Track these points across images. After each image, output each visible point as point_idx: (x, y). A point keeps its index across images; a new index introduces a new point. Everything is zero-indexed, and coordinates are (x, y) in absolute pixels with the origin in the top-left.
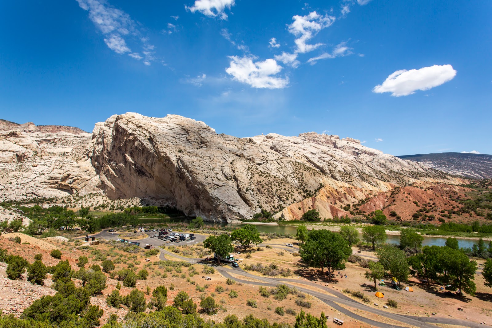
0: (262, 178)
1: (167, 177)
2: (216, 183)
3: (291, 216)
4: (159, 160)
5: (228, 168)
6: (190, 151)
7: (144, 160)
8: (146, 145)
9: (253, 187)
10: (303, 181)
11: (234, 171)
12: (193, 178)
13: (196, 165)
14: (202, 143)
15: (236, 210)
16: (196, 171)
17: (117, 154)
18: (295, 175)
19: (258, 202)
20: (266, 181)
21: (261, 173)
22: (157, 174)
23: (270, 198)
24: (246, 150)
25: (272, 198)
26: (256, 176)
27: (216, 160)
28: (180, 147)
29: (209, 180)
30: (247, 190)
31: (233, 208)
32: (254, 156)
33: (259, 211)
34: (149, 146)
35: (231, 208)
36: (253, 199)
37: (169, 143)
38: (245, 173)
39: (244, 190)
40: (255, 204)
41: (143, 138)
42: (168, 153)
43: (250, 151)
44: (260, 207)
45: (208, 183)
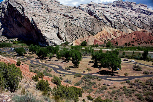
0: (71, 27)
1: (29, 28)
2: (46, 30)
3: (76, 44)
4: (25, 20)
5: (56, 22)
6: (40, 15)
7: (20, 20)
8: (20, 13)
9: (65, 31)
10: (93, 28)
11: (58, 24)
12: (37, 28)
13: (39, 22)
14: (48, 10)
15: (53, 41)
16: (38, 25)
17: (10, 17)
18: (91, 25)
19: (66, 38)
20: (72, 28)
21: (71, 25)
22: (25, 26)
23: (71, 36)
24: (70, 13)
25: (72, 36)
26: (68, 26)
27: (52, 18)
28: (35, 13)
29: (44, 29)
30: (62, 33)
31: (52, 41)
32: (73, 16)
33: (65, 42)
34: (22, 13)
35: (51, 40)
36: (64, 37)
37: (30, 11)
38: (63, 25)
39: (60, 33)
40: (64, 39)
41: (19, 9)
42: (28, 17)
43: (72, 13)
44: (66, 40)
45: (43, 30)
